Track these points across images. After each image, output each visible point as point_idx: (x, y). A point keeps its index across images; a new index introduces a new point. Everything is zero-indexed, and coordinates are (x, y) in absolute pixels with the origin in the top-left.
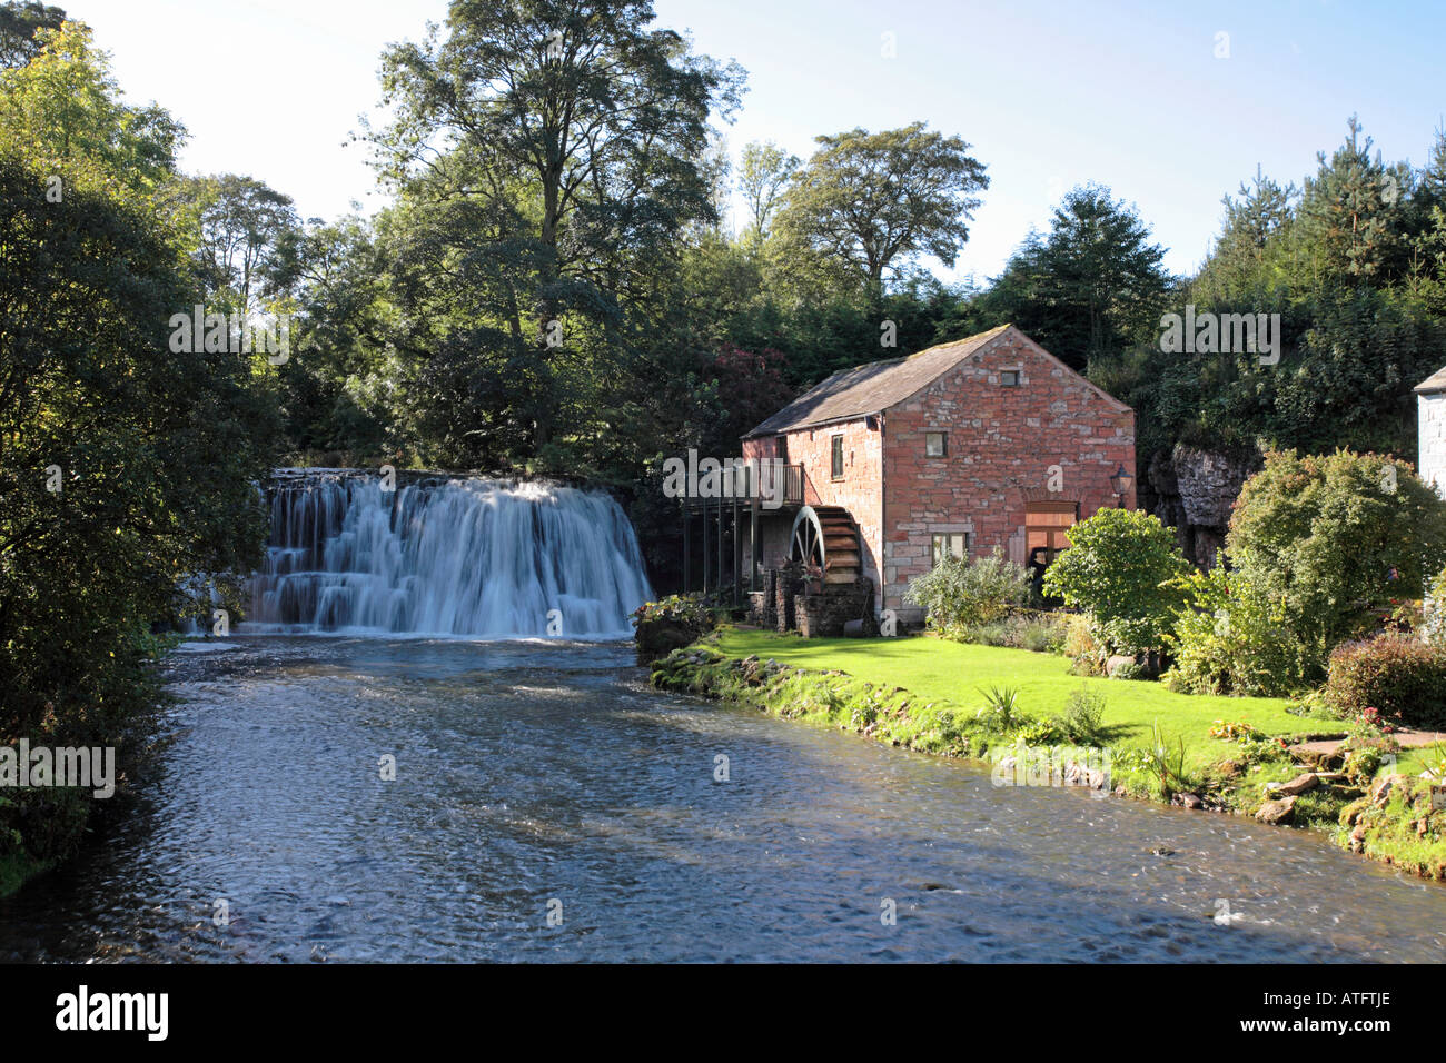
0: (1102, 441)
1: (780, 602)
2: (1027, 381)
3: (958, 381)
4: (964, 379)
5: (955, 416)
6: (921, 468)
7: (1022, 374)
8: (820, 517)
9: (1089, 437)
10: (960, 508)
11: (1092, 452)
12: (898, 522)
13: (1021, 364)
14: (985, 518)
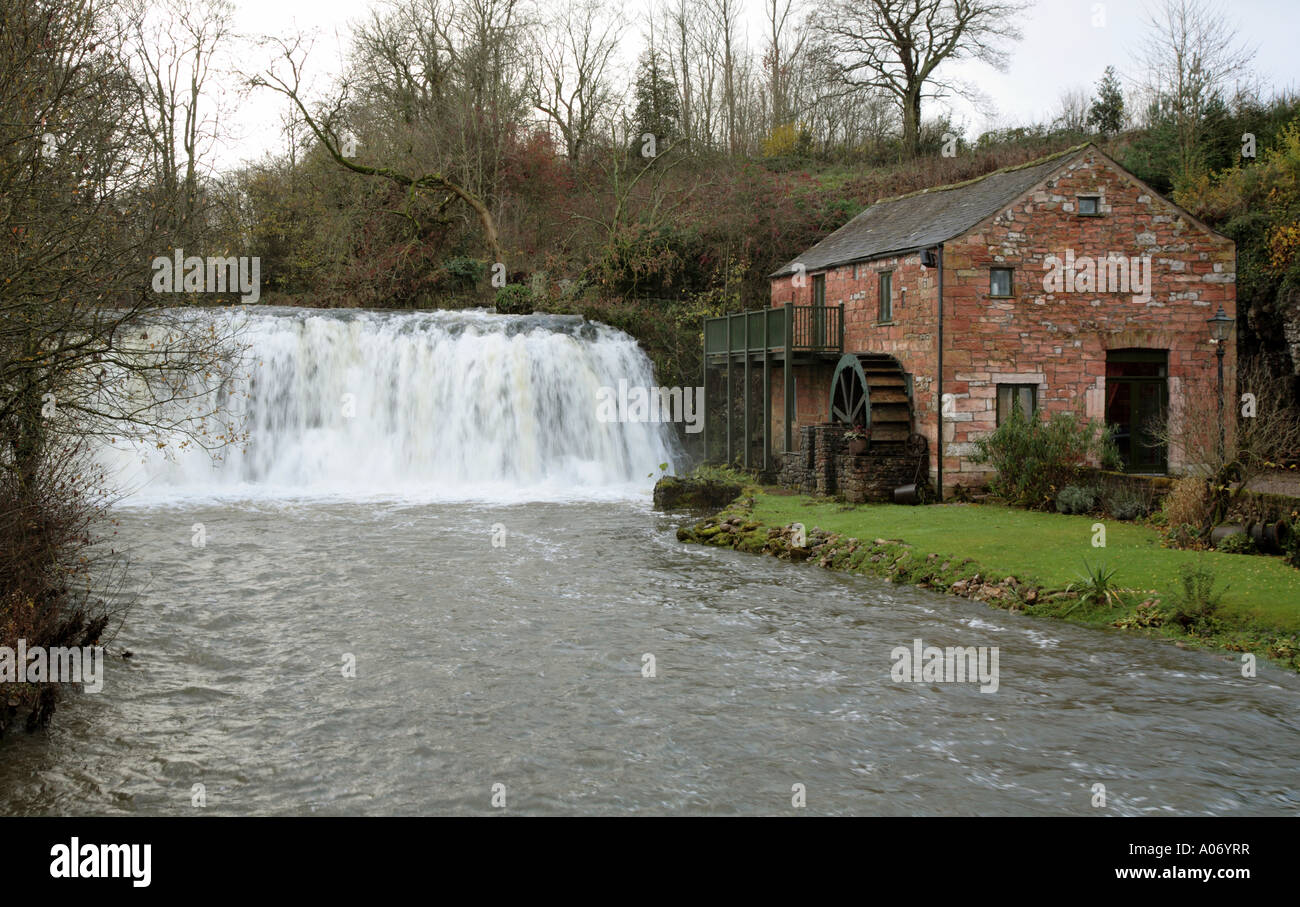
0: (1197, 279)
1: (821, 463)
2: (1109, 210)
3: (1028, 209)
4: (1035, 206)
5: (1025, 250)
6: (983, 311)
7: (1103, 200)
8: (864, 365)
9: (1180, 273)
10: (1030, 355)
11: (1185, 291)
12: (956, 372)
13: (1102, 189)
14: (1060, 369)
